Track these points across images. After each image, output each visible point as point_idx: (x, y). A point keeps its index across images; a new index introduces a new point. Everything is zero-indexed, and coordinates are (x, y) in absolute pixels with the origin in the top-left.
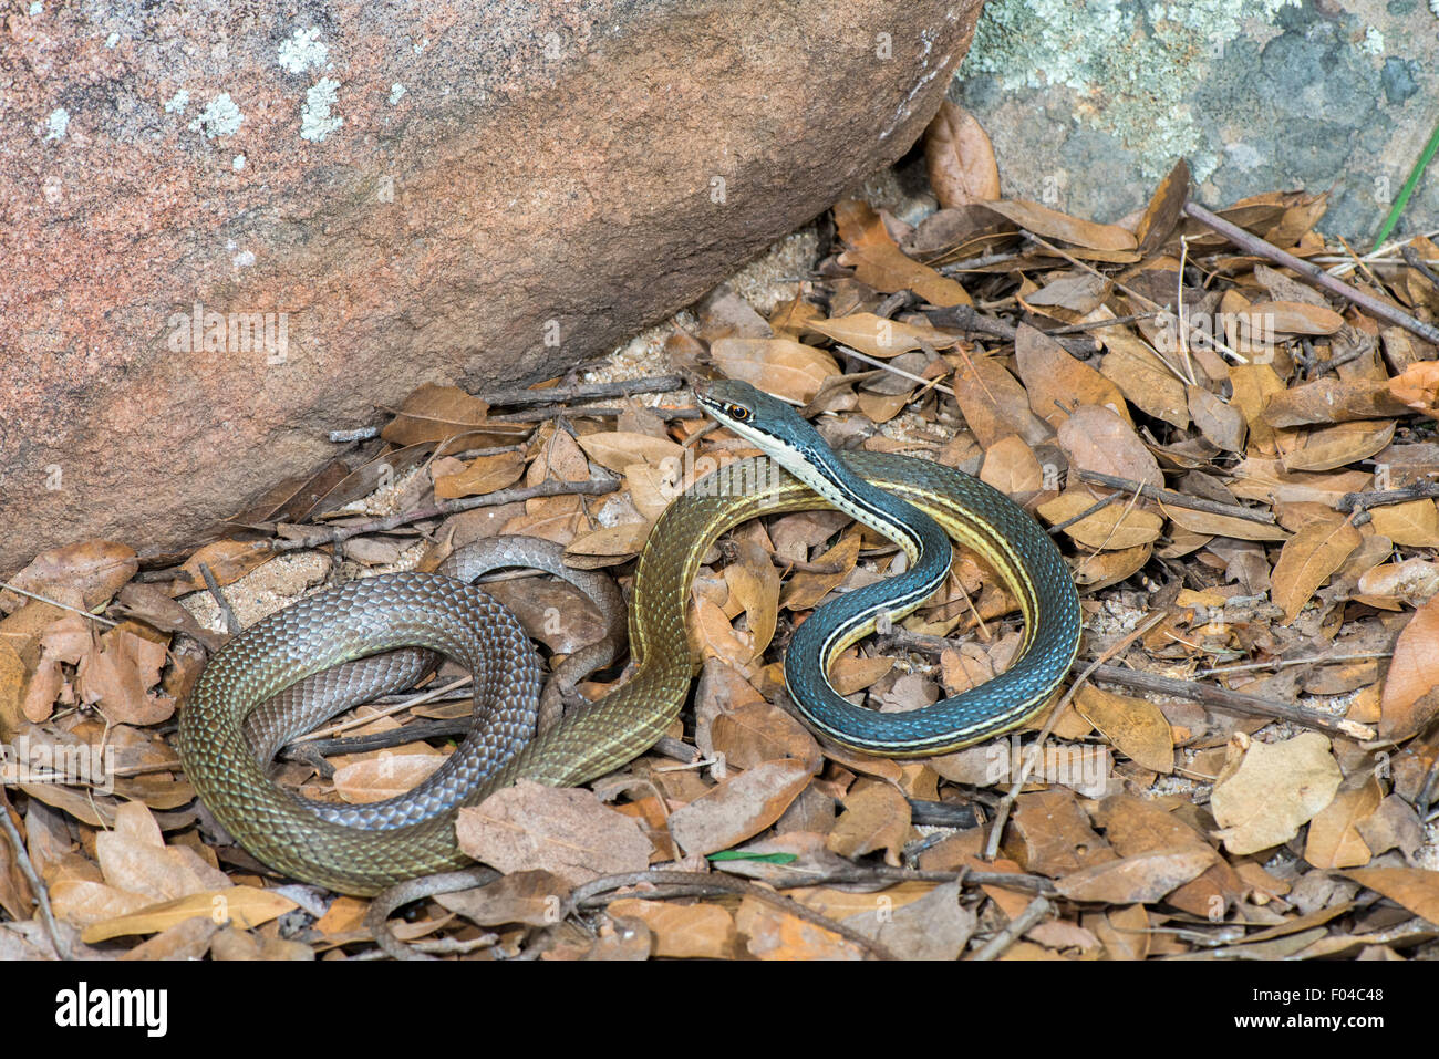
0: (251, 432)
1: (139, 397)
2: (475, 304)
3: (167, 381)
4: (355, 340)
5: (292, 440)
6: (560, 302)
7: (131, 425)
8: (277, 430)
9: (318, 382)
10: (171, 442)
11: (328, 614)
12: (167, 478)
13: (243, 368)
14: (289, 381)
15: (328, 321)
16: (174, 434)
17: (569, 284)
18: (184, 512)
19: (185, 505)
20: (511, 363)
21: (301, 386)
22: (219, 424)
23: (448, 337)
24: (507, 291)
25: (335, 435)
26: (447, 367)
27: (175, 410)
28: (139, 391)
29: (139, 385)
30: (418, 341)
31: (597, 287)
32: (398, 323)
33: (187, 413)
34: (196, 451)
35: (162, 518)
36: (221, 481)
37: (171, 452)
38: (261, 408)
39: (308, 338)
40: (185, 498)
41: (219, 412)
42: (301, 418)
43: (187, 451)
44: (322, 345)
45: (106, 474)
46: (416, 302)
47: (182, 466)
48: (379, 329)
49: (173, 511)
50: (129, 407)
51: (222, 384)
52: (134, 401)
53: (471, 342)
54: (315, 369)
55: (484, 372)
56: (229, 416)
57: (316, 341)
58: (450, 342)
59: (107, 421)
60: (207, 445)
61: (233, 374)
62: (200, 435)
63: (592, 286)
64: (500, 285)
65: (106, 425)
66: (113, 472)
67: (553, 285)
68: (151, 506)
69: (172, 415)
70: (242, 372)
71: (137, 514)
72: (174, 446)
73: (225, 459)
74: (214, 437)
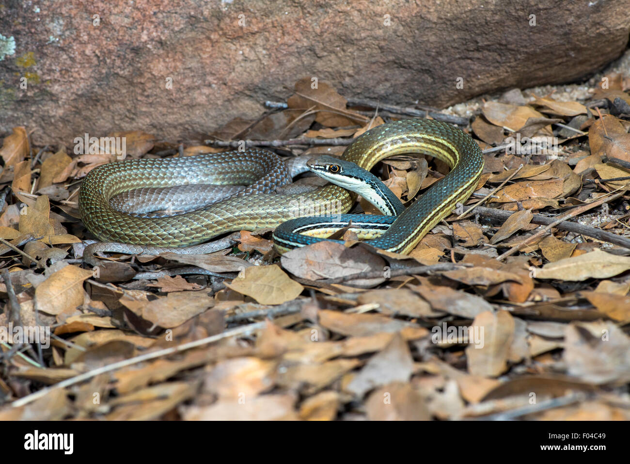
0: (225, 92)
1: (167, 60)
2: (350, 50)
3: (183, 56)
4: (285, 55)
5: (247, 102)
6: (398, 58)
7: (162, 73)
8: (239, 94)
9: (263, 73)
10: (182, 87)
11: (212, 162)
12: (178, 106)
13: (225, 58)
14: (248, 70)
15: (271, 43)
16: (184, 84)
17: (403, 50)
18: (186, 126)
19: (187, 122)
20: (369, 87)
21: (254, 74)
22: (210, 85)
23: (336, 65)
24: (368, 46)
25: (268, 103)
26: (333, 81)
27: (186, 71)
28: (168, 57)
29: (168, 53)
30: (319, 64)
31: (420, 55)
32: (309, 52)
33: (192, 74)
34: (196, 95)
35: (175, 127)
36: (207, 115)
37: (182, 92)
38: (232, 81)
39: (260, 49)
40: (187, 119)
41: (210, 79)
42: (251, 90)
43: (190, 94)
44: (267, 55)
45: (148, 96)
46: (318, 42)
47: (186, 101)
48: (298, 53)
49: (181, 124)
50: (162, 63)
51: (213, 64)
52: (164, 61)
53: (347, 69)
54: (262, 66)
55: (353, 88)
56: (215, 82)
57: (264, 52)
58: (336, 68)
59: (149, 68)
60: (201, 94)
61: (219, 60)
62: (198, 88)
63: (417, 54)
64: (364, 42)
65: (149, 70)
66: (152, 96)
67: (394, 48)
68: (170, 119)
69: (184, 73)
70: (224, 60)
71: (162, 122)
72: (183, 89)
73: (210, 104)
74: (206, 91)
